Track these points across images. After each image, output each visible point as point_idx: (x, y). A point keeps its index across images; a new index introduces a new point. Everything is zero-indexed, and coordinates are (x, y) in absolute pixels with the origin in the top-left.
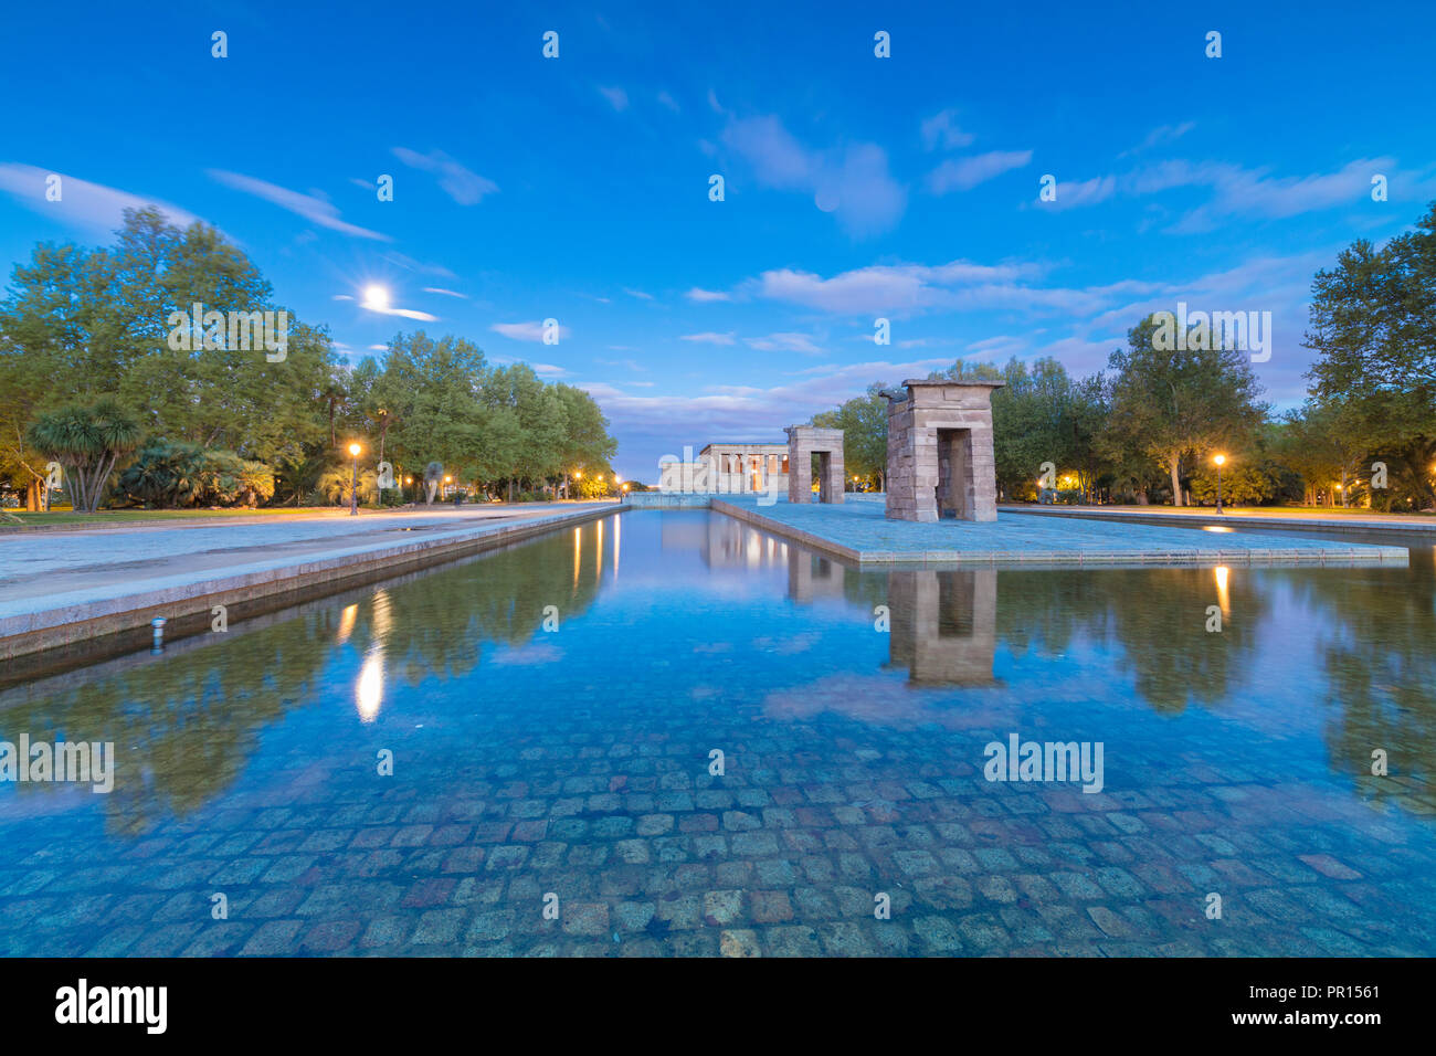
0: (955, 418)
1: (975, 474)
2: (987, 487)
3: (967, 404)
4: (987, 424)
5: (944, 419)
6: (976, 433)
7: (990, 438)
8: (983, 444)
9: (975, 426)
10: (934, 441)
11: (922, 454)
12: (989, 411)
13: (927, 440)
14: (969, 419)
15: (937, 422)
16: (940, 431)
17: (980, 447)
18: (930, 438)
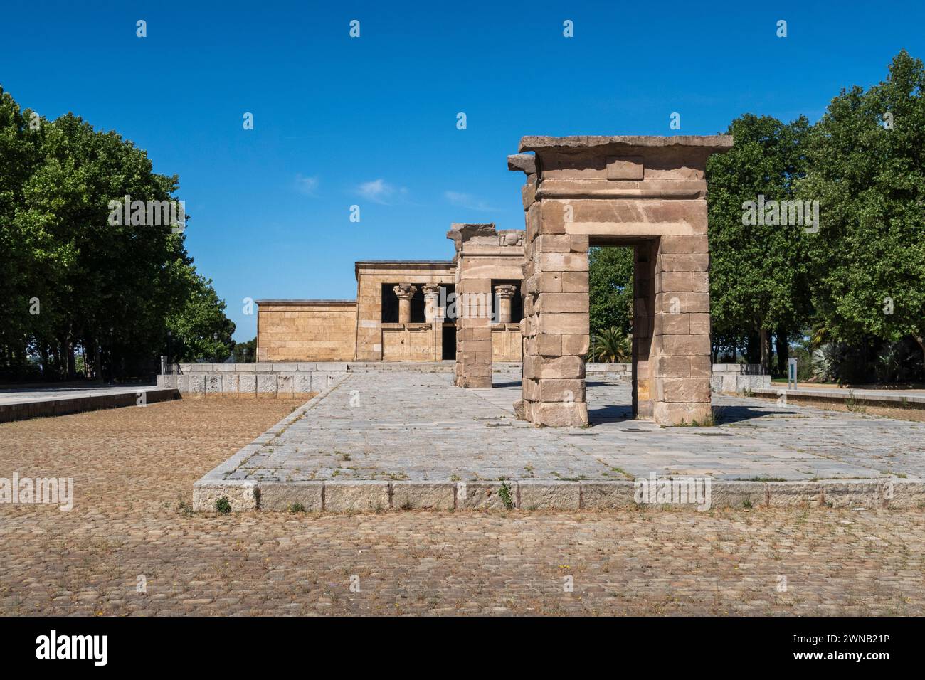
0: (627, 216)
1: (667, 330)
2: (691, 356)
3: (655, 188)
4: (695, 227)
5: (603, 217)
6: (670, 245)
7: (701, 255)
8: (686, 268)
9: (669, 230)
10: (581, 263)
11: (557, 288)
12: (702, 202)
13: (568, 261)
14: (658, 216)
15: (590, 224)
16: (595, 240)
17: (679, 275)
18: (573, 256)
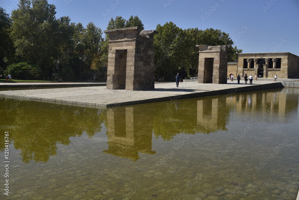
0: (122, 46)
3: (127, 39)
4: (133, 47)
5: (118, 46)
6: (129, 51)
7: (134, 53)
9: (129, 48)
13: (112, 55)
14: (127, 45)
15: (116, 47)
16: (117, 51)
17: (130, 57)
18: (113, 54)
